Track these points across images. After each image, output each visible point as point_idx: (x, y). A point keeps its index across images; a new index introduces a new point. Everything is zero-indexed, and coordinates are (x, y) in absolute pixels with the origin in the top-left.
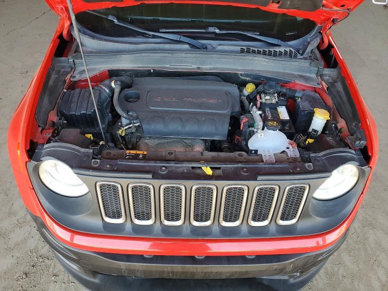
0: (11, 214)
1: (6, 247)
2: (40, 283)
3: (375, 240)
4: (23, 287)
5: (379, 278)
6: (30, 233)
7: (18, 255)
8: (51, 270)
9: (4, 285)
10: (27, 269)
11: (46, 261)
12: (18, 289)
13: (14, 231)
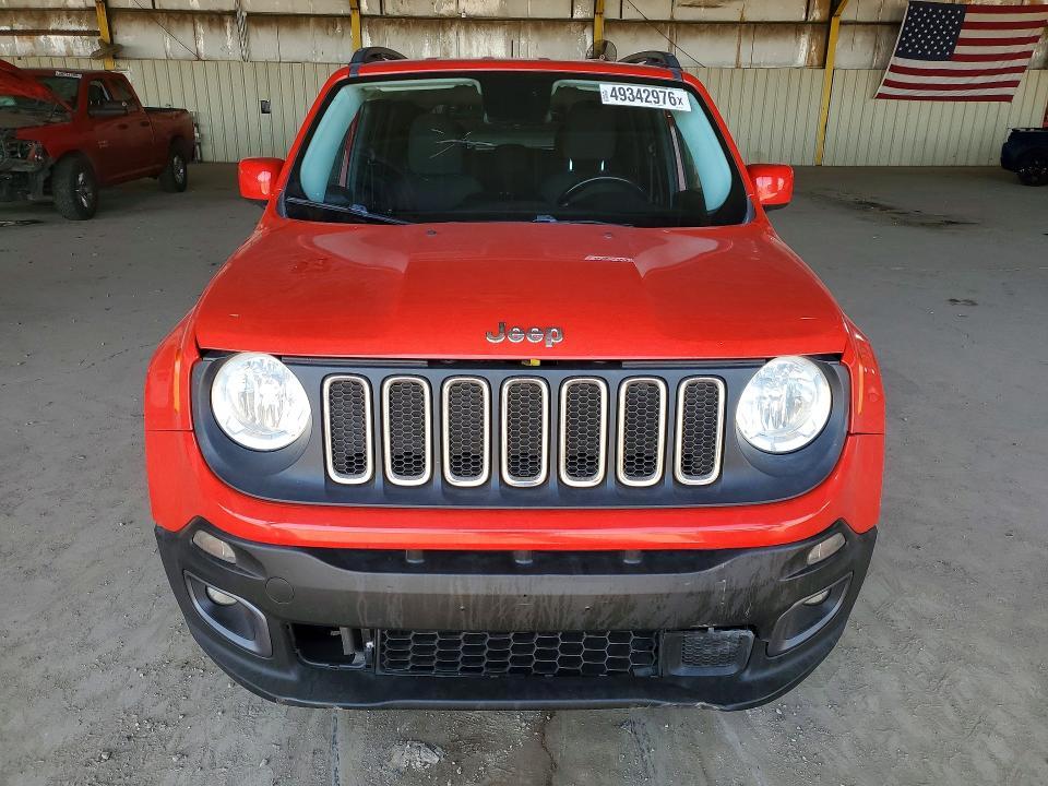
0: (85, 646)
1: (67, 705)
2: (142, 770)
3: (973, 685)
4: (100, 776)
5: (992, 756)
6: (127, 679)
7: (93, 719)
8: (170, 746)
9: (52, 774)
10: (113, 744)
11: (162, 728)
12: (88, 781)
13: (88, 677)
